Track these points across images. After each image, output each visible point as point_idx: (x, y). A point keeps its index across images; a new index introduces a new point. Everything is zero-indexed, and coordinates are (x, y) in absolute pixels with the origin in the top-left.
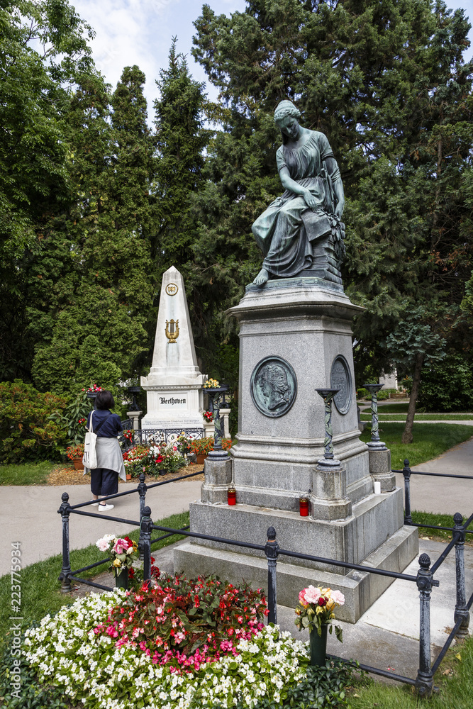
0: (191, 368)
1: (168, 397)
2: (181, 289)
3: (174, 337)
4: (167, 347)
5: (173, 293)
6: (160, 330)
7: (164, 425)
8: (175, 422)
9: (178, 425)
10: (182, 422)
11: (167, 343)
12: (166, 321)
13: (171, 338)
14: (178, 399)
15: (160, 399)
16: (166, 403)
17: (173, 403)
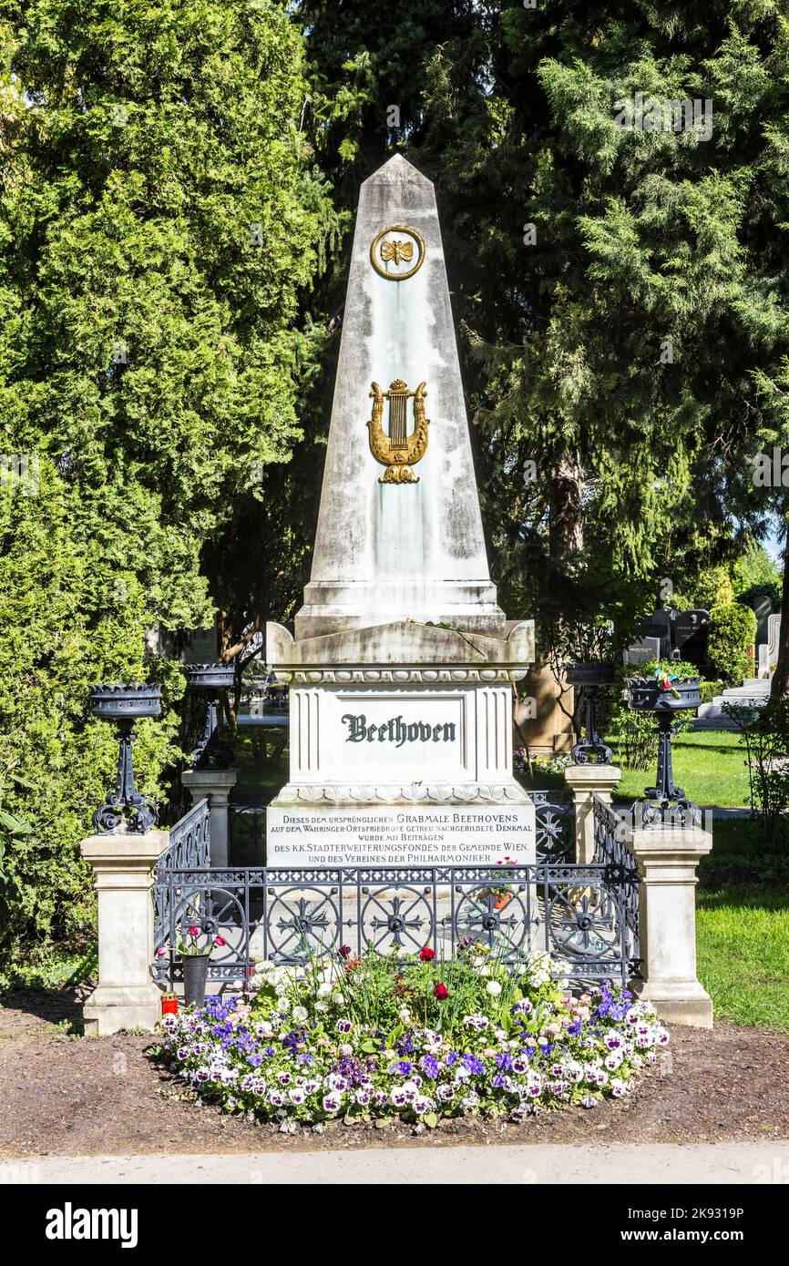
0: (478, 591)
1: (378, 712)
2: (436, 252)
3: (405, 455)
4: (378, 500)
5: (404, 268)
6: (346, 426)
7: (365, 833)
8: (414, 824)
9: (428, 833)
10: (444, 825)
11: (378, 483)
12: (374, 386)
13: (392, 460)
14: (420, 723)
15: (345, 720)
16: (370, 739)
17: (401, 741)
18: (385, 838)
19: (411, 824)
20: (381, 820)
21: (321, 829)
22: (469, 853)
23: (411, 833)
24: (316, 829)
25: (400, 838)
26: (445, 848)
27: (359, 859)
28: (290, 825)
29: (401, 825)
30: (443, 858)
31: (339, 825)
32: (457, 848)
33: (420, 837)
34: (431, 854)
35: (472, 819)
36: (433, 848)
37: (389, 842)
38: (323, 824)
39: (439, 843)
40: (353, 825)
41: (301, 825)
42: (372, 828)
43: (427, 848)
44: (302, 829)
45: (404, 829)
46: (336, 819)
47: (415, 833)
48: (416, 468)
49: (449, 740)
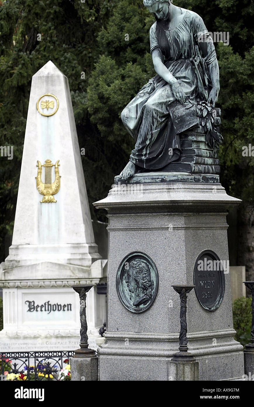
4: (40, 210)
5: (50, 112)
6: (27, 179)
11: (40, 203)
13: (45, 193)
14: (57, 304)
15: (27, 303)
16: (37, 311)
17: (49, 311)
19: (52, 345)
31: (22, 346)
41: (7, 346)
42: (36, 347)
44: (8, 348)
46: (21, 344)
48: (55, 196)
49: (69, 311)
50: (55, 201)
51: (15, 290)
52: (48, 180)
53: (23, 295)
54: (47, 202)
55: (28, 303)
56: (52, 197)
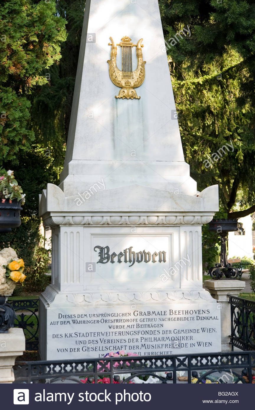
3: (132, 83)
4: (114, 109)
7: (113, 324)
8: (144, 317)
9: (153, 323)
10: (164, 317)
11: (115, 99)
12: (111, 39)
13: (124, 85)
14: (144, 251)
15: (96, 249)
16: (113, 262)
17: (132, 263)
18: (126, 326)
19: (143, 317)
20: (123, 315)
21: (84, 322)
22: (180, 335)
23: (143, 323)
24: (80, 322)
25: (135, 327)
26: (164, 332)
27: (108, 341)
28: (63, 320)
29: (135, 318)
30: (163, 339)
31: (96, 319)
32: (172, 332)
33: (149, 325)
34: (155, 336)
35: (181, 313)
36: (157, 333)
37: (129, 330)
38: (85, 319)
39: (161, 329)
40: (105, 318)
41: (70, 320)
42: (117, 321)
43: (153, 333)
44: (71, 322)
45: (138, 320)
46: (94, 315)
47: (145, 323)
48: (137, 90)
49: (162, 262)
50: (139, 98)
51: (80, 229)
52: (127, 67)
53: (92, 236)
54: (126, 98)
55: (98, 250)
56: (133, 90)
